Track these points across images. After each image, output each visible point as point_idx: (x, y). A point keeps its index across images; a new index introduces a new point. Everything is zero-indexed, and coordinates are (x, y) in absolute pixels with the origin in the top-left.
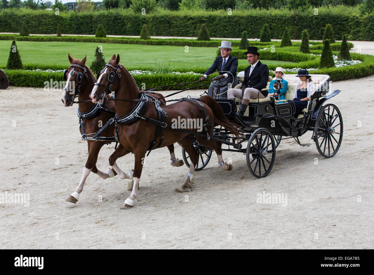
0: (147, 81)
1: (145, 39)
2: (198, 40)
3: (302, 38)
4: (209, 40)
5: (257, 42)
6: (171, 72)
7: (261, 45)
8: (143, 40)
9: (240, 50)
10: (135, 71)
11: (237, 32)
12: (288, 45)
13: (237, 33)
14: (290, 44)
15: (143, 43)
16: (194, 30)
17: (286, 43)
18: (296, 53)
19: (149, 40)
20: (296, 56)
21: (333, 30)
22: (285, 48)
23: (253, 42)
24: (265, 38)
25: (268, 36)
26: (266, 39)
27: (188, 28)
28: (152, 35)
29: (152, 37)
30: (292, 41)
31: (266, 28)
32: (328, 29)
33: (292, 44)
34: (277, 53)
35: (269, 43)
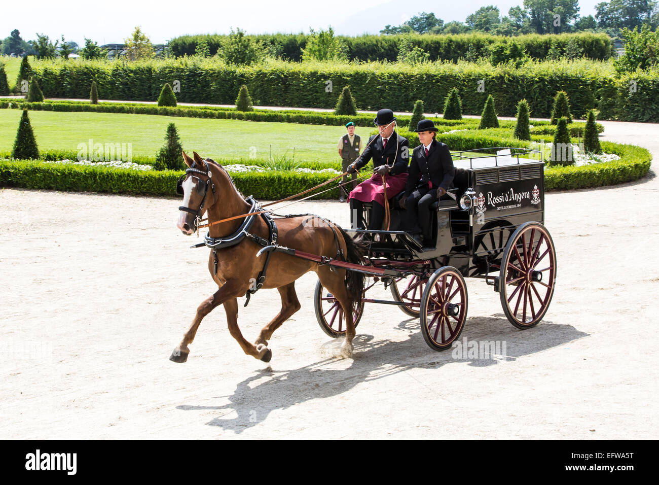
0: (255, 182)
1: (244, 111)
2: (336, 114)
3: (518, 113)
4: (355, 114)
5: (440, 120)
6: (297, 169)
7: (446, 124)
8: (241, 112)
9: (411, 134)
10: (233, 165)
11: (402, 101)
12: (492, 126)
13: (403, 103)
14: (496, 125)
15: (240, 118)
16: (329, 97)
17: (489, 122)
18: (507, 140)
19: (252, 113)
20: (507, 144)
21: (569, 101)
22: (487, 131)
23: (432, 118)
24: (452, 113)
25: (456, 108)
26: (453, 114)
27: (317, 92)
28: (255, 104)
29: (255, 108)
30: (499, 118)
31: (454, 95)
32: (562, 99)
33: (500, 124)
34: (475, 139)
35: (459, 121)
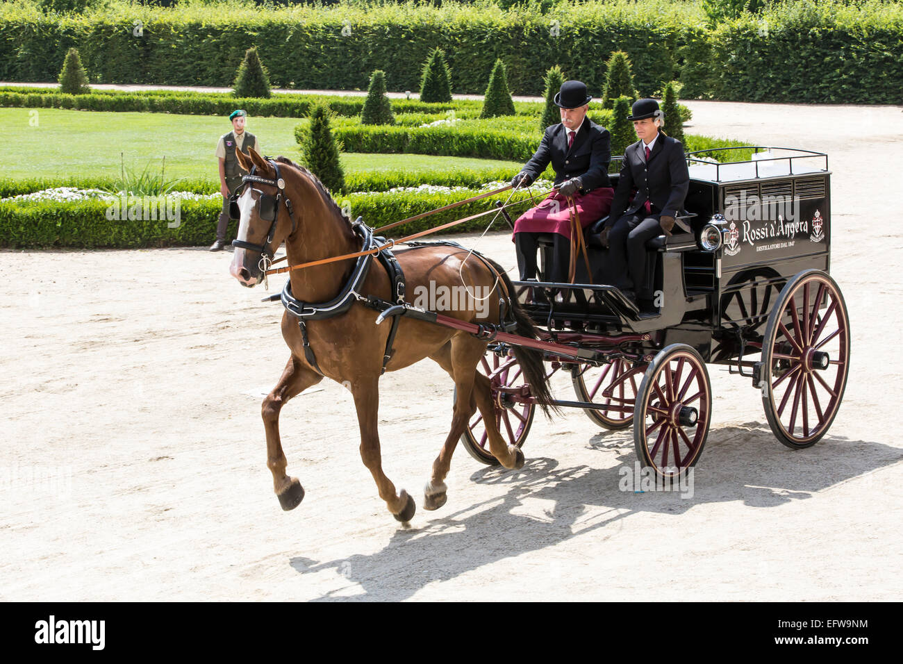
0: (96, 218)
1: (74, 94)
2: (236, 95)
3: (547, 90)
4: (268, 96)
5: (414, 104)
6: (169, 193)
7: (425, 110)
8: (70, 96)
9: (365, 128)
10: (57, 189)
11: (349, 72)
12: (503, 113)
13: (351, 75)
14: (510, 111)
15: (68, 105)
16: (222, 66)
17: (498, 106)
18: (529, 136)
19: (88, 96)
20: (530, 144)
21: (631, 69)
22: (495, 120)
23: (400, 101)
24: (435, 91)
25: (442, 83)
26: (437, 93)
27: (201, 58)
28: (93, 81)
29: (94, 87)
30: (515, 99)
31: (437, 60)
32: (620, 65)
33: (516, 109)
34: (475, 135)
35: (447, 105)
